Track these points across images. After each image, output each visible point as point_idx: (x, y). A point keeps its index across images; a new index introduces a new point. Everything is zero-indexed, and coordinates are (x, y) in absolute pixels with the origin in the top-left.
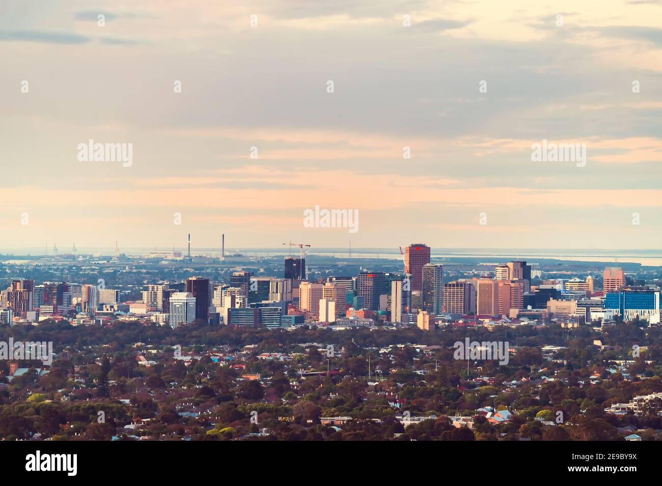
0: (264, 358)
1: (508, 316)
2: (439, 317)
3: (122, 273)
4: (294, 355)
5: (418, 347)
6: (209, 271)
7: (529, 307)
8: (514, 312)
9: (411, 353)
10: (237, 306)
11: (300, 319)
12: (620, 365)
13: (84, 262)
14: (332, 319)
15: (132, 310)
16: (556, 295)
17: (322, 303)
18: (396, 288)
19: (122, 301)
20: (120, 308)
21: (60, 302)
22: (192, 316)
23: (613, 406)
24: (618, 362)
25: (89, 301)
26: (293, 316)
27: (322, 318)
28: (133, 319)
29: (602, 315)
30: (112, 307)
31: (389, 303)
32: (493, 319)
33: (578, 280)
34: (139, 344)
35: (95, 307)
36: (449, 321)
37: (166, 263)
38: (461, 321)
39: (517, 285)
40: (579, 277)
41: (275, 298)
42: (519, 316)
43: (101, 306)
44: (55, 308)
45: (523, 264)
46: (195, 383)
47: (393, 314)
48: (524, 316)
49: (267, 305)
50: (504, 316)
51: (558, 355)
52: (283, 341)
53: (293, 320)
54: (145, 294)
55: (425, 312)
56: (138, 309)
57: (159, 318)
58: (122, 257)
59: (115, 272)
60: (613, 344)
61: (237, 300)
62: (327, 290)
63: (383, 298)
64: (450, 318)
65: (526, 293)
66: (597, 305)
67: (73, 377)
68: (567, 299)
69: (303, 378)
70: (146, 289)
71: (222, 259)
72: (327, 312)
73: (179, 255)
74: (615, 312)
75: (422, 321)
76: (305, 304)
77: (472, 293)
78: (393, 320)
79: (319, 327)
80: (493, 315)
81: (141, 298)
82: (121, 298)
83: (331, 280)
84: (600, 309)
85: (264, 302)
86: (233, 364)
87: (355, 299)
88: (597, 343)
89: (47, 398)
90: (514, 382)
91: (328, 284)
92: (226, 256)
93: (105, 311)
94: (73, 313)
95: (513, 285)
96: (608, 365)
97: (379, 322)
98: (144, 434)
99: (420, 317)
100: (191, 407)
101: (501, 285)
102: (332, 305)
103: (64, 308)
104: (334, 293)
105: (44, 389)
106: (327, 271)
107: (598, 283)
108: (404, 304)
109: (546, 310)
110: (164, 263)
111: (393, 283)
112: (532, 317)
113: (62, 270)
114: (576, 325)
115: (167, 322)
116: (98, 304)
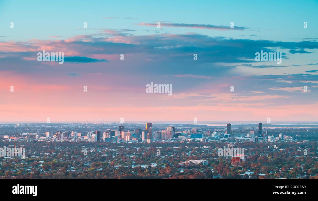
0: (110, 150)
1: (169, 139)
2: (153, 140)
3: (87, 128)
4: (117, 149)
5: (146, 147)
6: (107, 127)
7: (174, 137)
8: (170, 138)
9: (143, 149)
10: (107, 137)
11: (121, 140)
12: (190, 152)
13: (79, 125)
14: (129, 140)
15: (85, 138)
16: (180, 134)
17: (126, 136)
18: (143, 133)
19: (82, 136)
20: (82, 138)
21: (68, 136)
22: (97, 140)
23: (181, 163)
24: (189, 151)
25: (75, 136)
26: (119, 140)
27: (126, 140)
28: (84, 140)
29: (190, 139)
30: (80, 137)
31: (142, 136)
32: (166, 140)
33: (186, 131)
34: (83, 146)
35: (76, 137)
36: (155, 141)
37: (98, 125)
38: (158, 141)
39: (171, 132)
40: (186, 130)
41: (117, 135)
42: (171, 139)
43: (78, 137)
44: (67, 138)
45: (173, 127)
46: (92, 156)
47: (143, 139)
48: (173, 139)
49: (114, 137)
50: (168, 140)
51: (177, 149)
52: (116, 146)
53: (120, 141)
54: (87, 134)
55: (149, 139)
56: (86, 138)
57: (90, 140)
58: (88, 124)
59: (86, 128)
60: (190, 146)
61: (107, 136)
62: (128, 133)
63: (140, 135)
64: (156, 140)
65: (174, 134)
66: (189, 137)
67: (66, 155)
68: (183, 135)
69: (117, 155)
70: (88, 133)
71: (111, 124)
72: (127, 139)
73: (101, 123)
74: (193, 139)
75: (148, 141)
76: (123, 137)
77: (161, 134)
78: (143, 140)
79: (125, 142)
80: (166, 139)
81: (87, 135)
82: (82, 135)
83: (129, 131)
84: (190, 138)
85: (113, 136)
86: (103, 152)
87: (135, 135)
88: (186, 146)
89: (57, 160)
90: (164, 156)
91: (128, 132)
92: (112, 124)
93: (79, 138)
94: (71, 139)
95: (170, 132)
96: (187, 152)
97: (139, 141)
98: (75, 169)
99: (148, 140)
100: (88, 163)
101: (168, 132)
102: (129, 137)
103: (69, 137)
104: (130, 134)
105: (57, 158)
106: (134, 127)
107: (190, 132)
108: (145, 137)
109: (178, 138)
110: (97, 125)
111: (143, 132)
112: (174, 140)
113: (74, 127)
114: (183, 142)
115: (91, 141)
116: (77, 137)
